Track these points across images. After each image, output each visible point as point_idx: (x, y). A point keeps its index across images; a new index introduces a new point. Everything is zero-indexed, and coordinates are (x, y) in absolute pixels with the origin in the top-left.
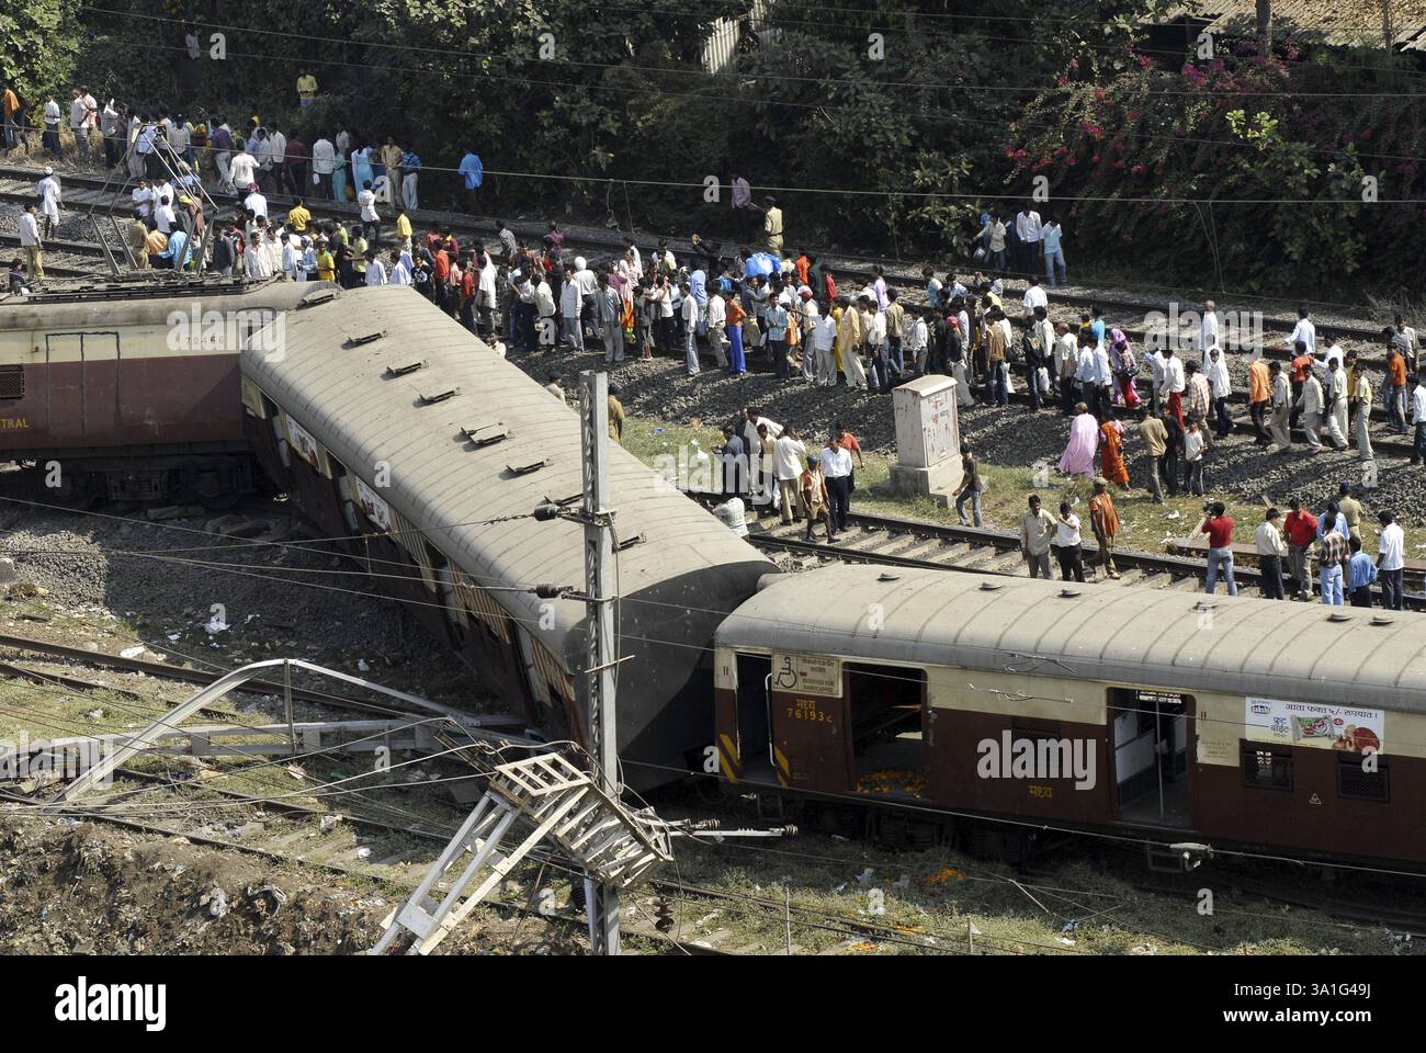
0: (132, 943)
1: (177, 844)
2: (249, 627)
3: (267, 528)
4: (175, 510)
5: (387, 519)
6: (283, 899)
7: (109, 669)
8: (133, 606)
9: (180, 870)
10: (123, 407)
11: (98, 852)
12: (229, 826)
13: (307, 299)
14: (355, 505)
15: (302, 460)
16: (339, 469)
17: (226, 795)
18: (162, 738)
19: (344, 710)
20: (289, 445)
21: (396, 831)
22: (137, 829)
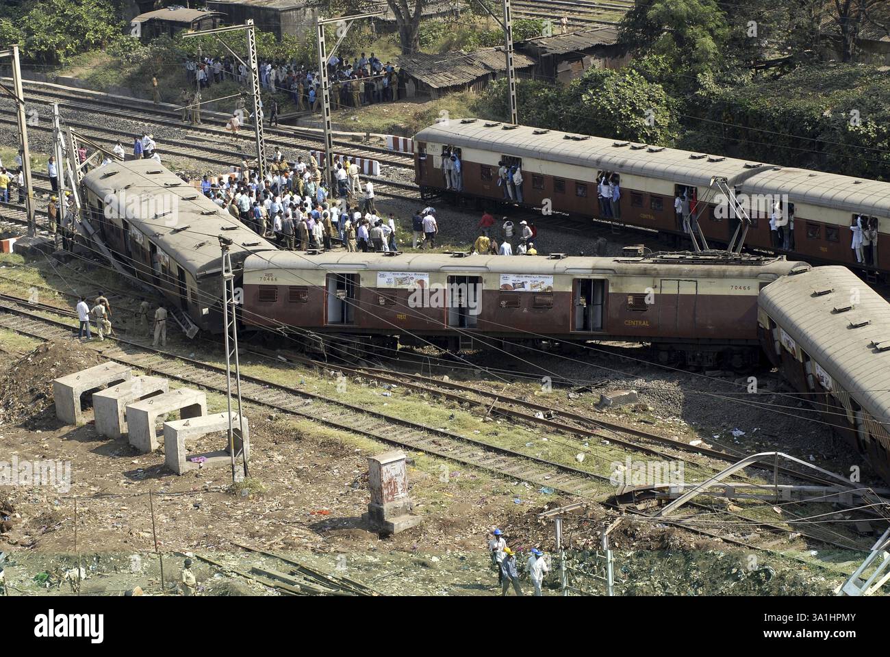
0: (696, 589)
1: (717, 542)
2: (755, 434)
3: (766, 385)
4: (719, 372)
5: (830, 385)
6: (774, 573)
7: (684, 450)
8: (697, 419)
9: (722, 555)
10: (697, 319)
11: (678, 542)
12: (743, 535)
13: (794, 270)
14: (813, 376)
15: (787, 352)
16: (806, 358)
17: (742, 519)
18: (712, 487)
19: (802, 480)
20: (781, 343)
21: (828, 544)
22: (696, 533)
